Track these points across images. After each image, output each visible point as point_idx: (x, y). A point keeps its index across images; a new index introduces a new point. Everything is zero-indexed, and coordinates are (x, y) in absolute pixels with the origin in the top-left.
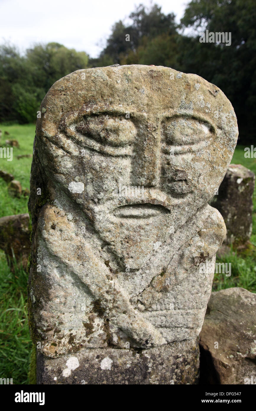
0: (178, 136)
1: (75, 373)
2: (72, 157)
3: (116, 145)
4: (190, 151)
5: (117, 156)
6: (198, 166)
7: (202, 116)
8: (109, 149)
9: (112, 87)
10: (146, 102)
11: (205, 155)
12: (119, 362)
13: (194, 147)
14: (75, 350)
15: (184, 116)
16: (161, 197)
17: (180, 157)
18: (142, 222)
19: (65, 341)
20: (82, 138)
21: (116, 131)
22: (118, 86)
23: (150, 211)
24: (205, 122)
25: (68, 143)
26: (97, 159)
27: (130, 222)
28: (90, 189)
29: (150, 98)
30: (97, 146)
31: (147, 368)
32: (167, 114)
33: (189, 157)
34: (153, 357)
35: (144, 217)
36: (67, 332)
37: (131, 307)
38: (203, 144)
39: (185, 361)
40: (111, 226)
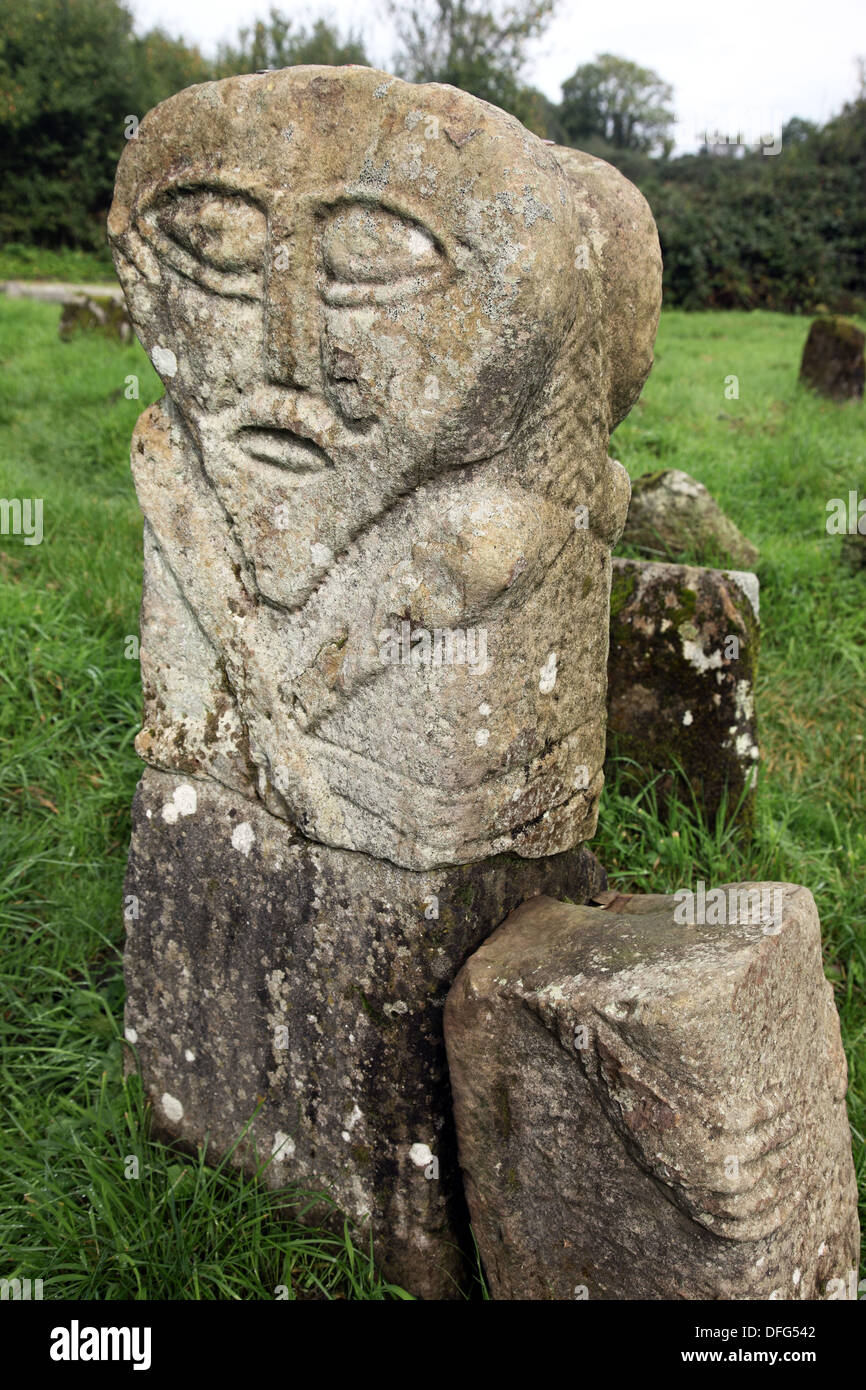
0: (340, 256)
1: (185, 822)
2: (150, 287)
3: (226, 269)
4: (369, 302)
5: (230, 297)
6: (390, 345)
7: (404, 203)
8: (211, 277)
9: (223, 124)
10: (291, 161)
11: (412, 317)
12: (267, 846)
13: (382, 293)
14: (188, 768)
15: (359, 202)
16: (314, 416)
17: (349, 314)
18: (287, 479)
19: (170, 734)
20: (164, 244)
21: (216, 231)
22: (237, 122)
23: (302, 455)
24: (416, 224)
25: (143, 253)
26: (191, 297)
27: (268, 474)
28: (186, 369)
29: (305, 152)
30: (189, 265)
31: (312, 896)
32: (328, 194)
33: (366, 317)
34: (328, 872)
35: (284, 466)
36: (178, 719)
37: (279, 707)
38: (408, 285)
39: (397, 929)
40: (232, 474)
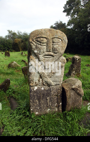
0: (55, 41)
1: (36, 90)
2: (35, 45)
3: (43, 43)
4: (57, 44)
5: (43, 45)
6: (59, 47)
7: (60, 38)
8: (41, 44)
10: (48, 35)
11: (61, 45)
12: (45, 88)
13: (58, 44)
14: (36, 85)
15: (56, 38)
16: (52, 54)
17: (55, 46)
18: (49, 59)
19: (34, 83)
20: (36, 42)
21: (43, 40)
22: (43, 32)
23: (50, 57)
24: (60, 39)
25: (34, 43)
26: (39, 46)
27: (46, 59)
28: (38, 52)
30: (39, 43)
31: (51, 90)
32: (53, 37)
33: (57, 45)
34: (52, 88)
35: (49, 58)
36: (35, 81)
37: (47, 77)
38: (60, 43)
39: (59, 89)
40: (42, 59)
